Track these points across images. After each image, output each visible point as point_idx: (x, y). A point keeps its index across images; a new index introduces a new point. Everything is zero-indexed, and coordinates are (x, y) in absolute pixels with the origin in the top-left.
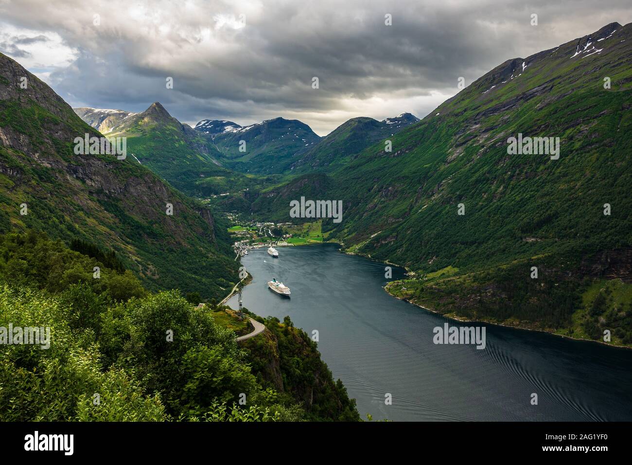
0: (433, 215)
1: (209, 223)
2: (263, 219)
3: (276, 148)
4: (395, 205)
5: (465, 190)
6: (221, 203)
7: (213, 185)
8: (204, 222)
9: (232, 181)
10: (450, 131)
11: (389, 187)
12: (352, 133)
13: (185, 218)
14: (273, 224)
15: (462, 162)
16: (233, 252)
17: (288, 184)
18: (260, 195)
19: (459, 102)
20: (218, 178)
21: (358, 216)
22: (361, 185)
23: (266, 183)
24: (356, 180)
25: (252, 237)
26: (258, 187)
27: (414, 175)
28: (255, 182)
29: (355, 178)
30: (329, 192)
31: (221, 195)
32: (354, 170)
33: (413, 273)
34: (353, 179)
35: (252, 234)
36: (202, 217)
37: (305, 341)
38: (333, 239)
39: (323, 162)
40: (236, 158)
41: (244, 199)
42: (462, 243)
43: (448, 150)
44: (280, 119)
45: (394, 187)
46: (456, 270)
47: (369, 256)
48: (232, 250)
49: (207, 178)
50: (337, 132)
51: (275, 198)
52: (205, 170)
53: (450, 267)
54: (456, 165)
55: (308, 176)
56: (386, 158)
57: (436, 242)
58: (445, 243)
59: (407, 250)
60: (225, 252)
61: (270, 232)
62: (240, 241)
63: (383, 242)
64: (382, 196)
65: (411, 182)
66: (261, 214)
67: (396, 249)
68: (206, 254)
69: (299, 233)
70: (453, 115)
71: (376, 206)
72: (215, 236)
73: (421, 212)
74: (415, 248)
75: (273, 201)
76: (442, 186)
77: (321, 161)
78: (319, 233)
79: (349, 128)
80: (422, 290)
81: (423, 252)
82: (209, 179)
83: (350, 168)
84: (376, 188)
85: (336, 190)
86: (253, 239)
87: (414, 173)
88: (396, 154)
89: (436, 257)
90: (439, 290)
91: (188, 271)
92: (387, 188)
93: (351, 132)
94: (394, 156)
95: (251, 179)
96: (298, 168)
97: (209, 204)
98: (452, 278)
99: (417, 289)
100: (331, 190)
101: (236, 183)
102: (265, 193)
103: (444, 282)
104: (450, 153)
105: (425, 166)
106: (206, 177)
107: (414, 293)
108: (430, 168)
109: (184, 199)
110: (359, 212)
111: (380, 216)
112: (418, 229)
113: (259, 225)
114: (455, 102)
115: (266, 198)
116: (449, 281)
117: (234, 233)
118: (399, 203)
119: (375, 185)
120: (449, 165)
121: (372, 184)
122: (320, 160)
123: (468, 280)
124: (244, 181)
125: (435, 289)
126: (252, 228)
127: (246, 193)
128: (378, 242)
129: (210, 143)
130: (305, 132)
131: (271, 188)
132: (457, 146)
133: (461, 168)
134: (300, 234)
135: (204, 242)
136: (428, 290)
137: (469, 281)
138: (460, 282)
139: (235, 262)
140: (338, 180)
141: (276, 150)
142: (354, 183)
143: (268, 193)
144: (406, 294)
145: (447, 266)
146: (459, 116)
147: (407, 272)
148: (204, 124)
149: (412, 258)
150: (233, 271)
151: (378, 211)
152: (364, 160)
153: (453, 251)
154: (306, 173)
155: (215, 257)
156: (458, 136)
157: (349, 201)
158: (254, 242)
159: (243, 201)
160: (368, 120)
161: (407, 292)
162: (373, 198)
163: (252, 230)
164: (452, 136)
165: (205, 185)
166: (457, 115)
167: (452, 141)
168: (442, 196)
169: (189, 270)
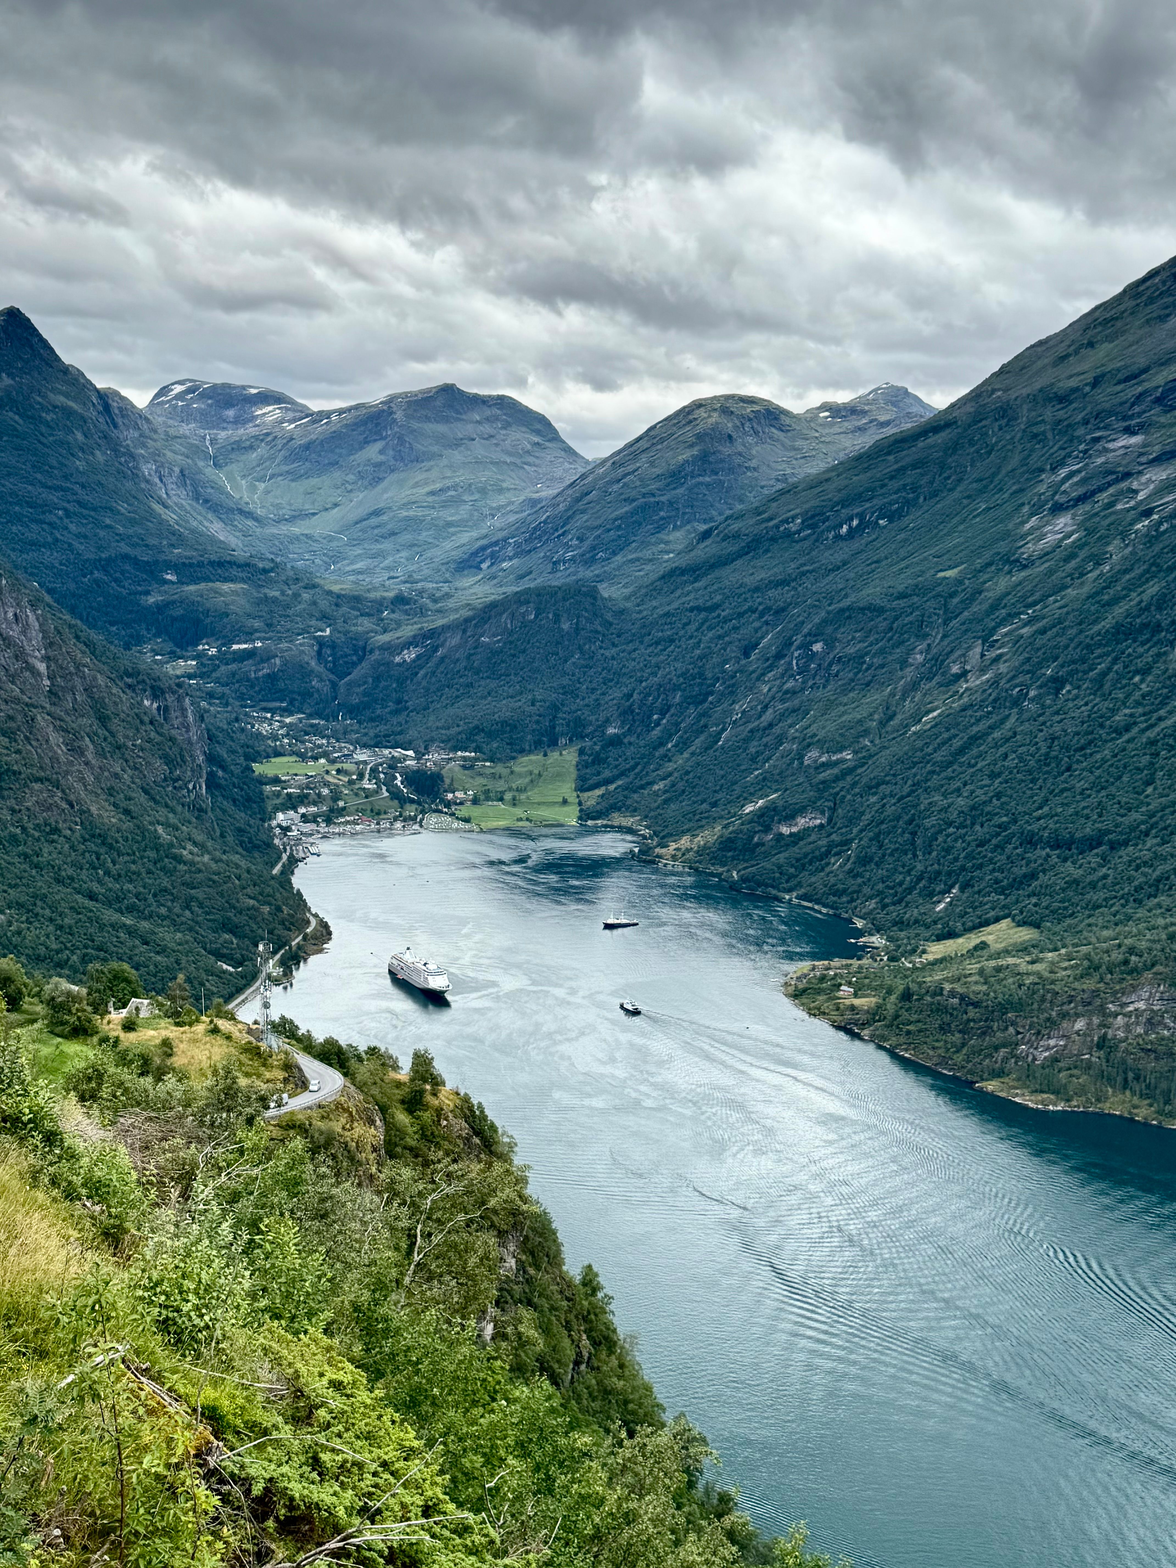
0: (957, 743)
1: (190, 742)
2: (376, 736)
3: (432, 493)
4: (830, 705)
5: (1074, 662)
6: (234, 674)
7: (207, 613)
8: (172, 739)
9: (275, 600)
10: (1035, 457)
11: (812, 643)
12: (695, 451)
13: (103, 720)
14: (411, 753)
15: (1073, 564)
16: (269, 845)
17: (467, 620)
18: (372, 651)
19: (1076, 352)
20: (226, 587)
21: (702, 738)
22: (721, 632)
23: (393, 612)
24: (703, 615)
25: (336, 796)
26: (366, 624)
27: (902, 603)
28: (353, 608)
29: (699, 609)
30: (608, 653)
31: (235, 647)
32: (696, 580)
33: (877, 940)
34: (692, 610)
35: (337, 785)
36: (165, 719)
37: (478, 1133)
38: (616, 815)
39: (593, 548)
40: (292, 519)
41: (313, 663)
42: (1056, 845)
43: (1024, 523)
44: (449, 391)
45: (830, 644)
46: (1025, 934)
47: (735, 874)
48: (264, 837)
49: (188, 584)
50: (644, 444)
51: (421, 667)
52: (180, 556)
53: (1005, 923)
54: (1050, 572)
55: (539, 595)
56: (807, 544)
57: (962, 837)
58: (994, 841)
59: (864, 860)
60: (241, 843)
61: (398, 782)
62: (294, 808)
63: (785, 830)
64: (788, 673)
65: (891, 629)
66: (372, 720)
67: (828, 853)
68: (171, 845)
69: (501, 785)
70: (1050, 400)
71: (766, 707)
72: (207, 787)
73: (914, 733)
74: (891, 855)
75: (417, 674)
76: (997, 645)
77: (587, 543)
78: (567, 789)
79: (688, 433)
80: (907, 996)
81: (920, 867)
82: (192, 588)
83: (683, 571)
84: (770, 645)
85: (631, 647)
86: (341, 804)
87: (902, 596)
88: (845, 528)
89: (962, 890)
90: (962, 998)
91: (109, 904)
92: (806, 646)
93: (692, 446)
94: (838, 537)
95: (339, 596)
96: (505, 565)
97: (190, 676)
98: (1011, 961)
99: (890, 992)
100: (614, 645)
101: (288, 607)
102: (383, 648)
103: (981, 972)
104: (1029, 533)
105: (941, 575)
106: (180, 582)
107: (879, 1006)
108: (959, 582)
109: (104, 653)
110: (706, 726)
111: (780, 740)
112: (906, 789)
113: (362, 755)
114: (1061, 350)
115: (389, 664)
116: (998, 969)
117: (276, 781)
118: (845, 700)
119: (767, 633)
120: (1023, 574)
121: (756, 630)
122: (581, 539)
123: (1065, 969)
124: (315, 603)
125: (953, 994)
126: (339, 766)
127: (321, 643)
128: (767, 829)
129: (201, 464)
130: (536, 439)
131: (408, 631)
132: (1058, 509)
133: (1067, 587)
134: (503, 793)
135: (167, 806)
136: (928, 998)
137: (1069, 972)
138: (1038, 974)
139: (273, 878)
140: (640, 612)
141: (430, 499)
142: (693, 627)
143: (397, 646)
144: (853, 1008)
145: (997, 920)
146: (1071, 403)
147: (860, 933)
148: (180, 396)
149: (881, 886)
150: (266, 909)
151: (771, 725)
152: (732, 548)
153: (1020, 870)
154: (532, 585)
155: (206, 858)
156: (1063, 472)
157: (676, 688)
158: (342, 812)
159: (312, 671)
160: (756, 408)
161: (857, 1002)
162: (758, 679)
163: (339, 771)
164: (1042, 470)
165: (179, 612)
166: (1063, 399)
167: (1042, 488)
168: (994, 683)
169: (115, 901)
